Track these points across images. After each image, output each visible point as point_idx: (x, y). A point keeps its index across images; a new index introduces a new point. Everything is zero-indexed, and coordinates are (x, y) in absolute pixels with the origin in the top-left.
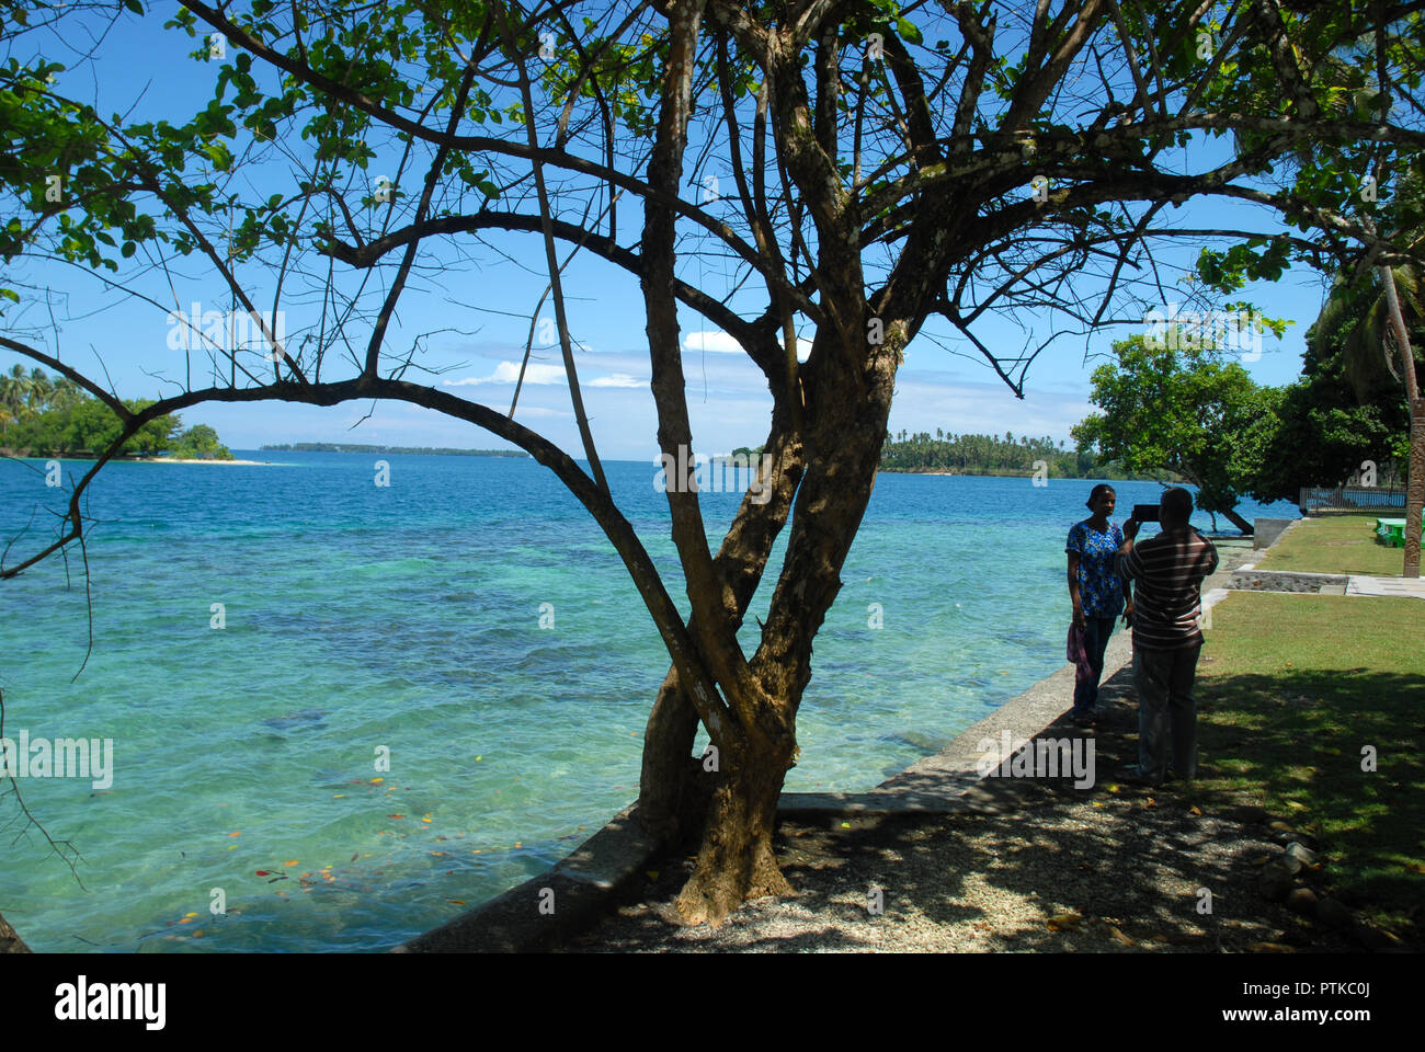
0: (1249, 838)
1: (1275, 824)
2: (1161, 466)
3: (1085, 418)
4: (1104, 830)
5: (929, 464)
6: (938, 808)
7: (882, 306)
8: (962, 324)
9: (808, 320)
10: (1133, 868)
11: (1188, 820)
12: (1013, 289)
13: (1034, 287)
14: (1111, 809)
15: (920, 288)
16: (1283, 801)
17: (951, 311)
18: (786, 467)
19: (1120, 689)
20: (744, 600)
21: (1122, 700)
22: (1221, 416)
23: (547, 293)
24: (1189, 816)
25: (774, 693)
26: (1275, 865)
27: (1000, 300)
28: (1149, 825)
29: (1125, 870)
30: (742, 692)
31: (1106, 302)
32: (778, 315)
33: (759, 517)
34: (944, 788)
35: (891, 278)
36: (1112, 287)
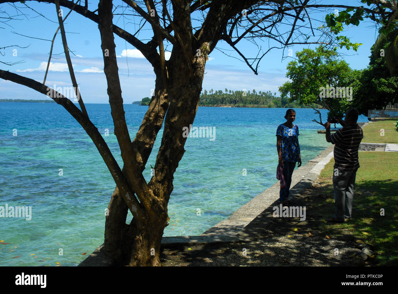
0: (348, 247)
1: (358, 241)
2: (314, 102)
3: (284, 83)
4: (292, 246)
5: (222, 103)
6: (227, 241)
7: (199, 36)
8: (233, 44)
9: (170, 43)
10: (303, 261)
11: (324, 241)
12: (253, 30)
13: (262, 29)
14: (295, 238)
15: (215, 29)
16: (360, 232)
17: (228, 39)
18: (161, 103)
19: (298, 190)
20: (145, 159)
21: (299, 195)
22: (337, 82)
23: (58, 30)
24: (325, 239)
25: (158, 196)
26: (357, 257)
27: (248, 34)
28: (309, 243)
29: (300, 262)
30: (145, 196)
31: (291, 35)
32: (157, 41)
33: (151, 124)
34: (230, 233)
35: (203, 25)
36: (293, 29)
